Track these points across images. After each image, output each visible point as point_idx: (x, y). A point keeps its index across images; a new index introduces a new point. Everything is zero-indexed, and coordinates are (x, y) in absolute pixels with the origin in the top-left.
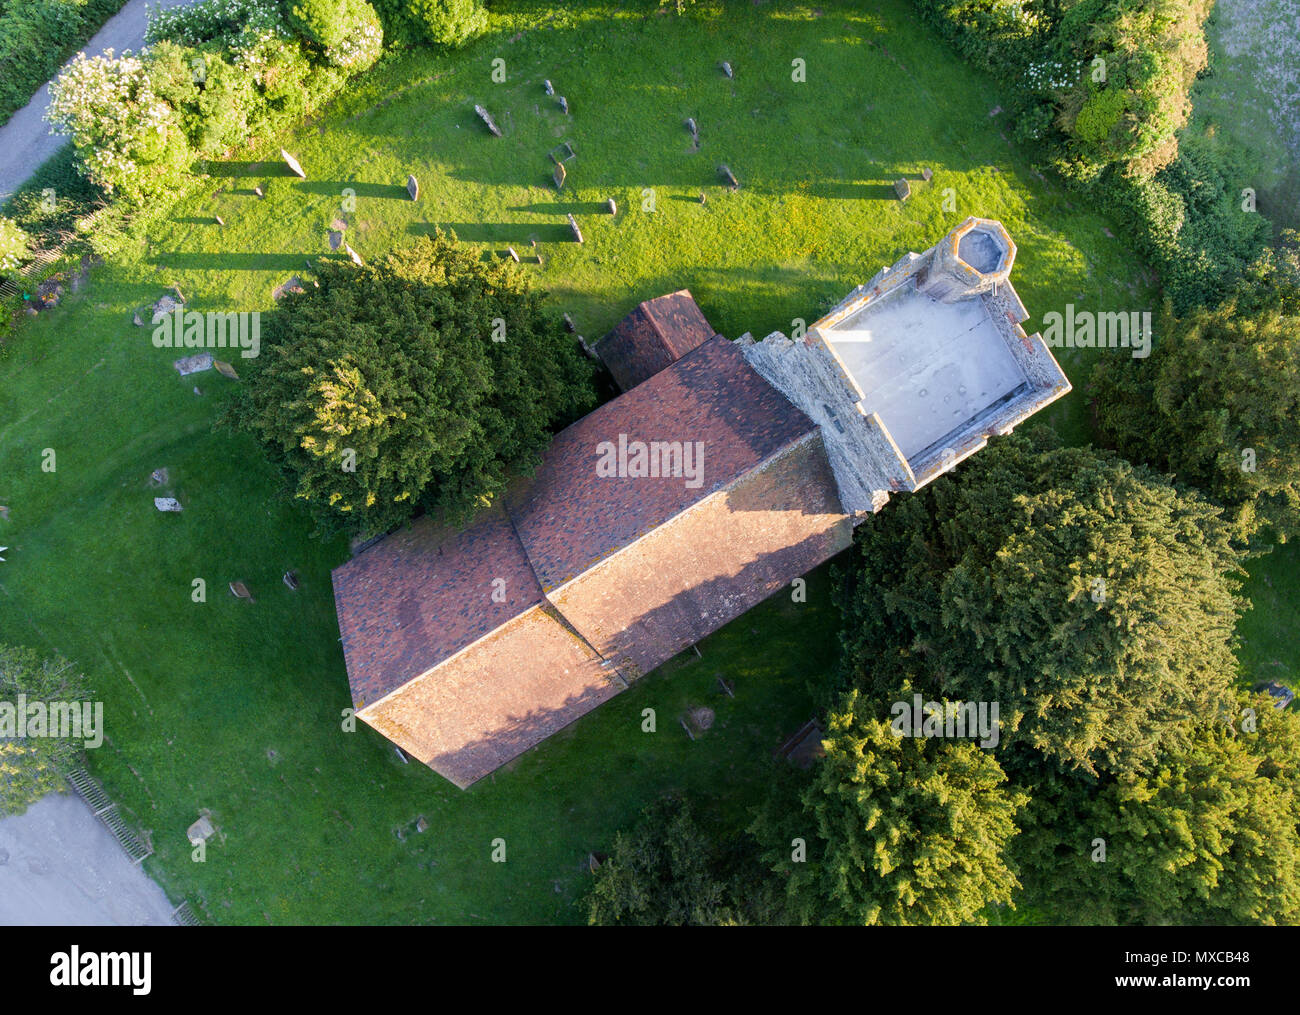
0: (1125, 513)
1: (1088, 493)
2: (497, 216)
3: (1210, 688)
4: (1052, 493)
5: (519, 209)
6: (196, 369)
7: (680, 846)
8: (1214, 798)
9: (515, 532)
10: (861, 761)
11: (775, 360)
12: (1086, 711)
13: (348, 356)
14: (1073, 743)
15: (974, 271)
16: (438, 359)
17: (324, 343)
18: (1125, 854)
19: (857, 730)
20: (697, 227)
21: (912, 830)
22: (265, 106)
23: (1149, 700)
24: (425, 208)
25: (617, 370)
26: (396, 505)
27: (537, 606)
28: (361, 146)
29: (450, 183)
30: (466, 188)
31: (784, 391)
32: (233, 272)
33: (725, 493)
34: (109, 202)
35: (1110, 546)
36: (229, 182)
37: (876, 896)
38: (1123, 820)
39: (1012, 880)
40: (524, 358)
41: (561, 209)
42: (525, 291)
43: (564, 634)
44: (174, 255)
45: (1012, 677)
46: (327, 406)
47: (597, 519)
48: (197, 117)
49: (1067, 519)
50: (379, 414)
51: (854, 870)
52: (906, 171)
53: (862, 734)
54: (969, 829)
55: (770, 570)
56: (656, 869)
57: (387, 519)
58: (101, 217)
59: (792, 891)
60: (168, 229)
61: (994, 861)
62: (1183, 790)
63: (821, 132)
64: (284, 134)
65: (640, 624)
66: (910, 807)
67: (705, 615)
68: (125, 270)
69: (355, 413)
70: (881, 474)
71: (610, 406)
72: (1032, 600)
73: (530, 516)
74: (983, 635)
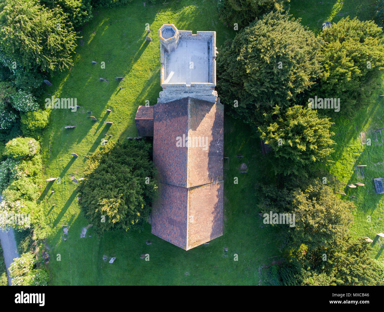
0: (258, 35)
1: (247, 42)
2: (94, 140)
3: (313, 42)
4: (242, 50)
5: (96, 133)
6: (85, 233)
7: (269, 192)
8: (340, 58)
9: (169, 184)
10: (275, 137)
11: (166, 97)
12: (299, 76)
13: (99, 199)
14: (304, 84)
15: (171, 38)
16: (114, 177)
17: (93, 202)
18: (339, 88)
19: (268, 133)
20: (126, 93)
21: (300, 136)
22: (34, 178)
23: (306, 58)
24: (81, 155)
25: (147, 134)
26: (144, 209)
27: (188, 191)
28: (58, 161)
29: (79, 145)
30: (83, 142)
31: (175, 99)
32: (68, 210)
33: (190, 129)
34: (33, 228)
35: (263, 44)
36: (46, 197)
37: (310, 154)
38: (330, 83)
39: (327, 120)
40: (129, 156)
41: (102, 123)
42: (114, 145)
43: (200, 189)
44: (55, 221)
45: (279, 88)
46: (108, 212)
47: (177, 164)
48: (26, 195)
49: (250, 50)
50: (118, 200)
51: (300, 156)
52: (145, 35)
53: (269, 133)
54: (308, 122)
55: (217, 129)
56: (271, 201)
57: (146, 213)
58: (35, 233)
59: (296, 173)
60: (48, 218)
61: (319, 121)
62: (333, 64)
63: (123, 49)
64: (43, 177)
65: (209, 169)
66: (294, 133)
67: (218, 152)
68: (52, 235)
69: (114, 206)
70: (208, 90)
71: (154, 142)
72: (263, 72)
73: (167, 178)
74: (265, 88)
